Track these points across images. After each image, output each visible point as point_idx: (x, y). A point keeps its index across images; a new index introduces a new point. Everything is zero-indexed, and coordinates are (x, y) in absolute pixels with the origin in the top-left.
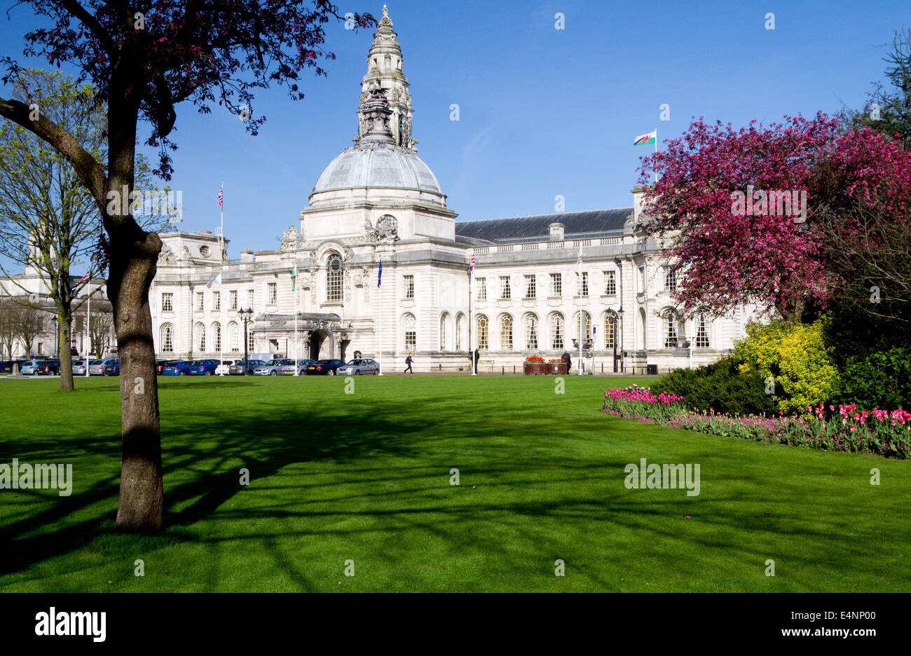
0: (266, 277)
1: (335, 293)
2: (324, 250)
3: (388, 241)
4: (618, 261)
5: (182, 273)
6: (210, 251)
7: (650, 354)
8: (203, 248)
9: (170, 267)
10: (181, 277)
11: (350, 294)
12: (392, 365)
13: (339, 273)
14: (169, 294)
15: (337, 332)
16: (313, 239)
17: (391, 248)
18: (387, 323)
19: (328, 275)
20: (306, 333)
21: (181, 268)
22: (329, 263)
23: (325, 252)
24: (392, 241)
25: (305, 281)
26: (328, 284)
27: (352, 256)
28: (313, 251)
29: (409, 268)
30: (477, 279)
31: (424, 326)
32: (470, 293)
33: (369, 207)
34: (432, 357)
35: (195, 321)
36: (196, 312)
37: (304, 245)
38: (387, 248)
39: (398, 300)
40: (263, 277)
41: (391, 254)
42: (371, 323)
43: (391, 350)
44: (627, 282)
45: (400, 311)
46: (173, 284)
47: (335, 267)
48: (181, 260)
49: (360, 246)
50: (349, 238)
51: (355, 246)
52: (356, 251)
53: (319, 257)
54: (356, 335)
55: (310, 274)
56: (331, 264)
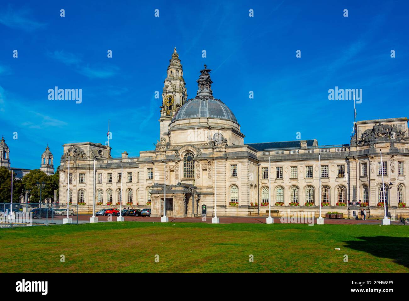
0: (146, 165)
1: (189, 173)
2: (183, 151)
3: (222, 146)
4: (347, 159)
5: (90, 163)
6: (103, 153)
7: (372, 208)
8: (100, 151)
9: (84, 160)
10: (89, 166)
11: (199, 174)
12: (225, 213)
13: (191, 163)
14: (83, 174)
15: (196, 194)
16: (176, 145)
17: (224, 150)
18: (222, 190)
19: (185, 164)
20: (184, 195)
21: (89, 161)
22: (185, 157)
23: (184, 152)
24: (224, 146)
25: (172, 167)
26: (185, 169)
27: (201, 154)
28: (177, 151)
29: (235, 161)
30: (263, 168)
31: (244, 192)
32: (259, 175)
33: (210, 128)
34: (248, 209)
35: (97, 188)
36: (98, 183)
37: (171, 148)
38: (221, 150)
39: (227, 178)
40: (144, 165)
41: (224, 153)
42: (211, 190)
43: (224, 204)
44: (353, 170)
45: (228, 184)
46: (85, 169)
47: (189, 159)
48: (90, 157)
49: (205, 148)
50: (199, 144)
51: (203, 148)
52: (203, 151)
53: (180, 154)
54: (203, 196)
55: (175, 163)
56: (186, 158)
